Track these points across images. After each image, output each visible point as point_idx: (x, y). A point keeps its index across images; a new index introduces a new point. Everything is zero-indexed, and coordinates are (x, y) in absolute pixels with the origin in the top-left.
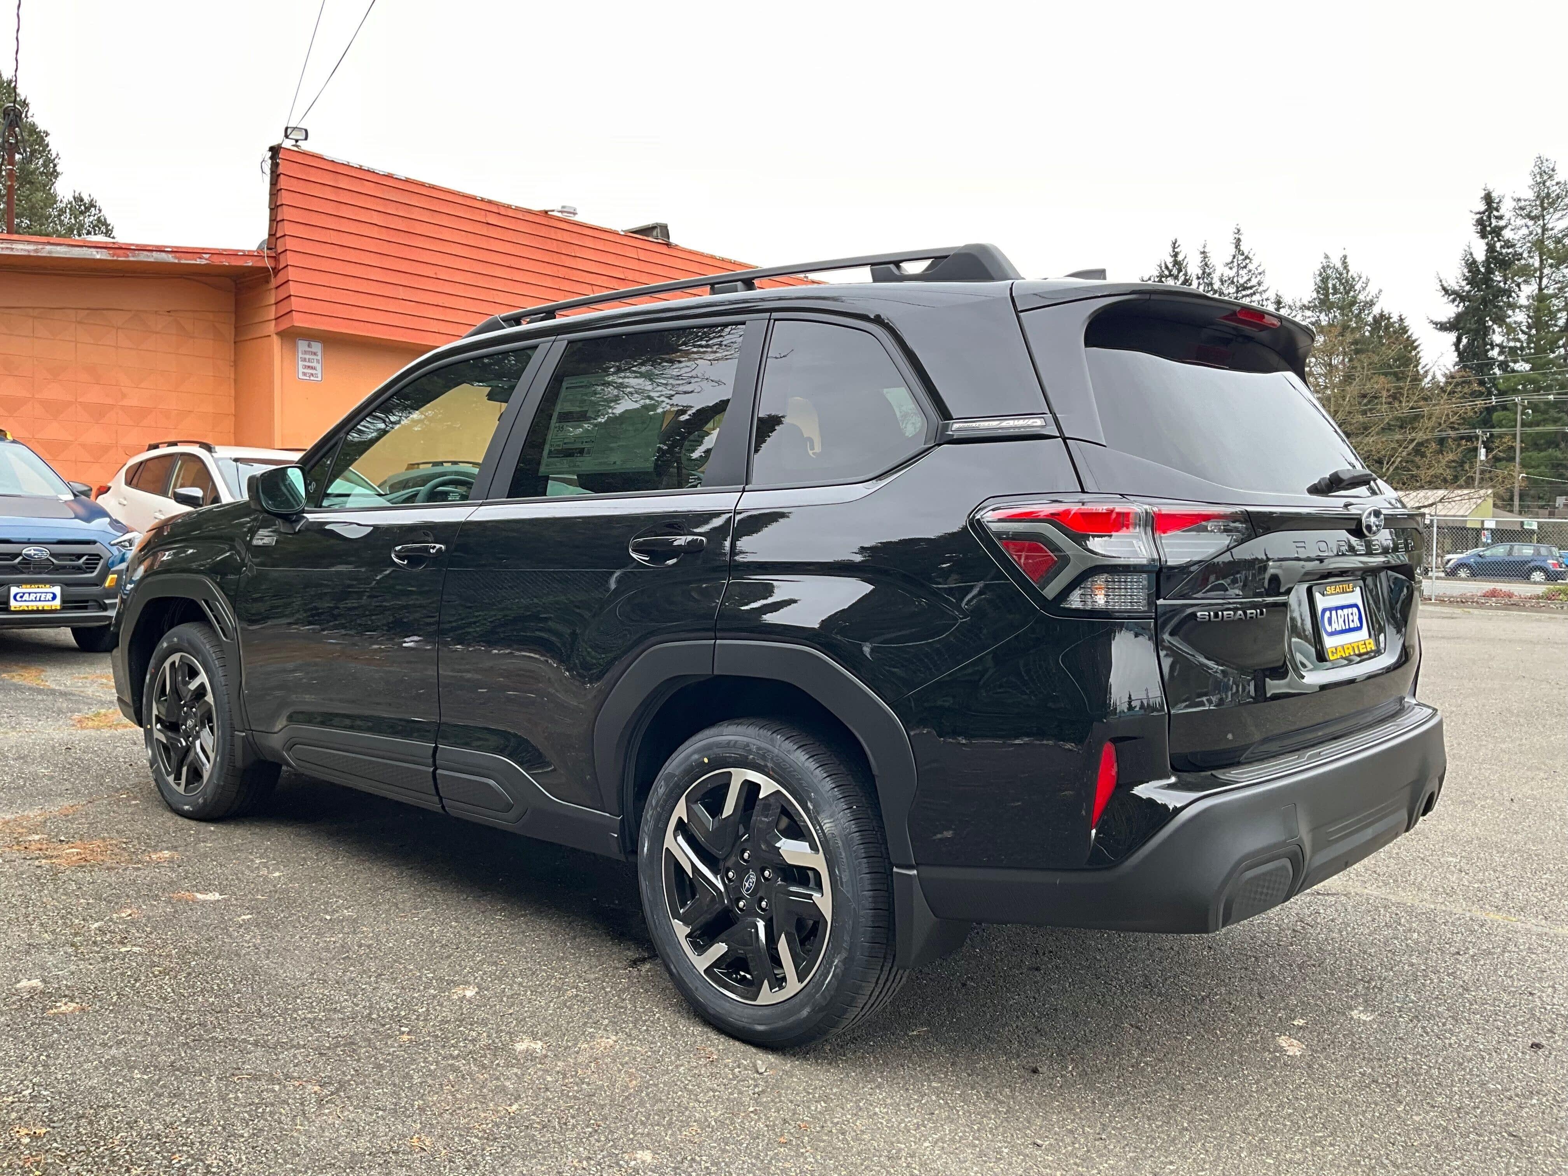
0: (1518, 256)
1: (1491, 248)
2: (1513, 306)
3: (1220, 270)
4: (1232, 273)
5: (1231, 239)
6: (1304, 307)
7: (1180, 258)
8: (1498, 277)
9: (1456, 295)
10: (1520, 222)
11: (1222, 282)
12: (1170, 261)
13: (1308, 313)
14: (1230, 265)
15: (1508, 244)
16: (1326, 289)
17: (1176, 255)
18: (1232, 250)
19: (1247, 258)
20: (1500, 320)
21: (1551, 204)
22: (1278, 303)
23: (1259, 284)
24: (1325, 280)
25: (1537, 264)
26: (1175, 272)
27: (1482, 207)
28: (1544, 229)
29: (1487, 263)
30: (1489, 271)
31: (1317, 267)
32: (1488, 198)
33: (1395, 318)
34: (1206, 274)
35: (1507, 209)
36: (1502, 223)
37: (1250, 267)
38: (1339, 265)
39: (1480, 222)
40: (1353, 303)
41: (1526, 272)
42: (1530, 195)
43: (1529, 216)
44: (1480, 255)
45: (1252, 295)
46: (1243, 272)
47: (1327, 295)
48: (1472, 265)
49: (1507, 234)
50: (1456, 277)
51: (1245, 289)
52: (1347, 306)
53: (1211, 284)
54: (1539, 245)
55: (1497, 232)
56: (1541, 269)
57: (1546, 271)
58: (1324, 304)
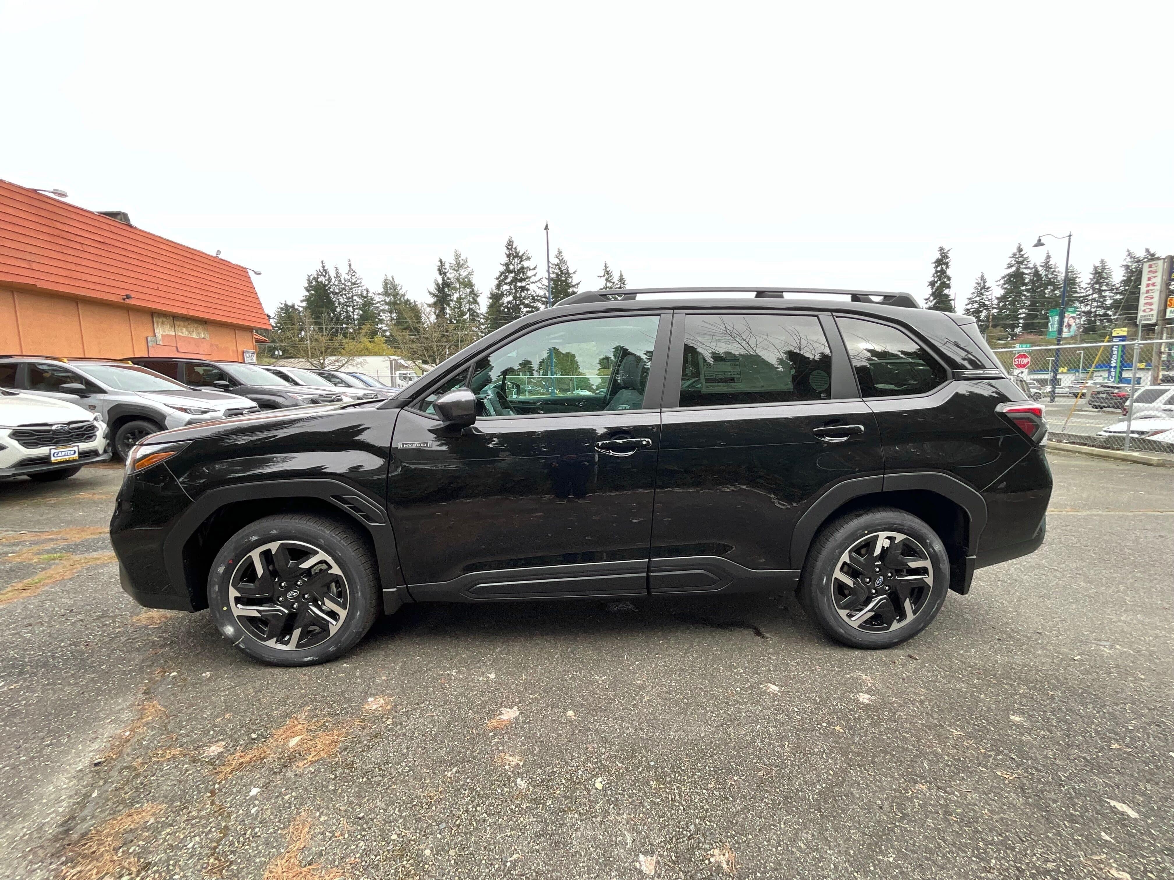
0: (452, 283)
1: (443, 280)
2: (452, 300)
3: (344, 276)
4: (349, 277)
5: (347, 263)
6: (379, 294)
7: (326, 268)
8: (446, 290)
9: (434, 295)
10: (452, 271)
11: (345, 281)
12: (321, 269)
13: (381, 296)
14: (348, 274)
15: (448, 279)
16: (387, 288)
17: (323, 267)
18: (348, 268)
19: (354, 272)
20: (448, 305)
21: (461, 266)
22: (367, 291)
23: (361, 283)
24: (386, 284)
25: (458, 287)
26: (324, 274)
27: (439, 264)
28: (460, 275)
29: (443, 284)
30: (444, 287)
31: (382, 280)
32: (441, 261)
33: (412, 301)
34: (338, 276)
35: (447, 266)
36: (446, 271)
37: (356, 276)
38: (391, 279)
39: (439, 270)
40: (397, 294)
41: (455, 289)
42: (454, 262)
43: (454, 269)
44: (440, 282)
45: (358, 287)
46: (353, 277)
47: (387, 290)
48: (437, 285)
49: (448, 275)
50: (433, 288)
51: (355, 284)
52: (396, 295)
53: (340, 281)
54: (458, 279)
55: (445, 273)
56: (460, 288)
57: (461, 289)
58: (386, 293)
